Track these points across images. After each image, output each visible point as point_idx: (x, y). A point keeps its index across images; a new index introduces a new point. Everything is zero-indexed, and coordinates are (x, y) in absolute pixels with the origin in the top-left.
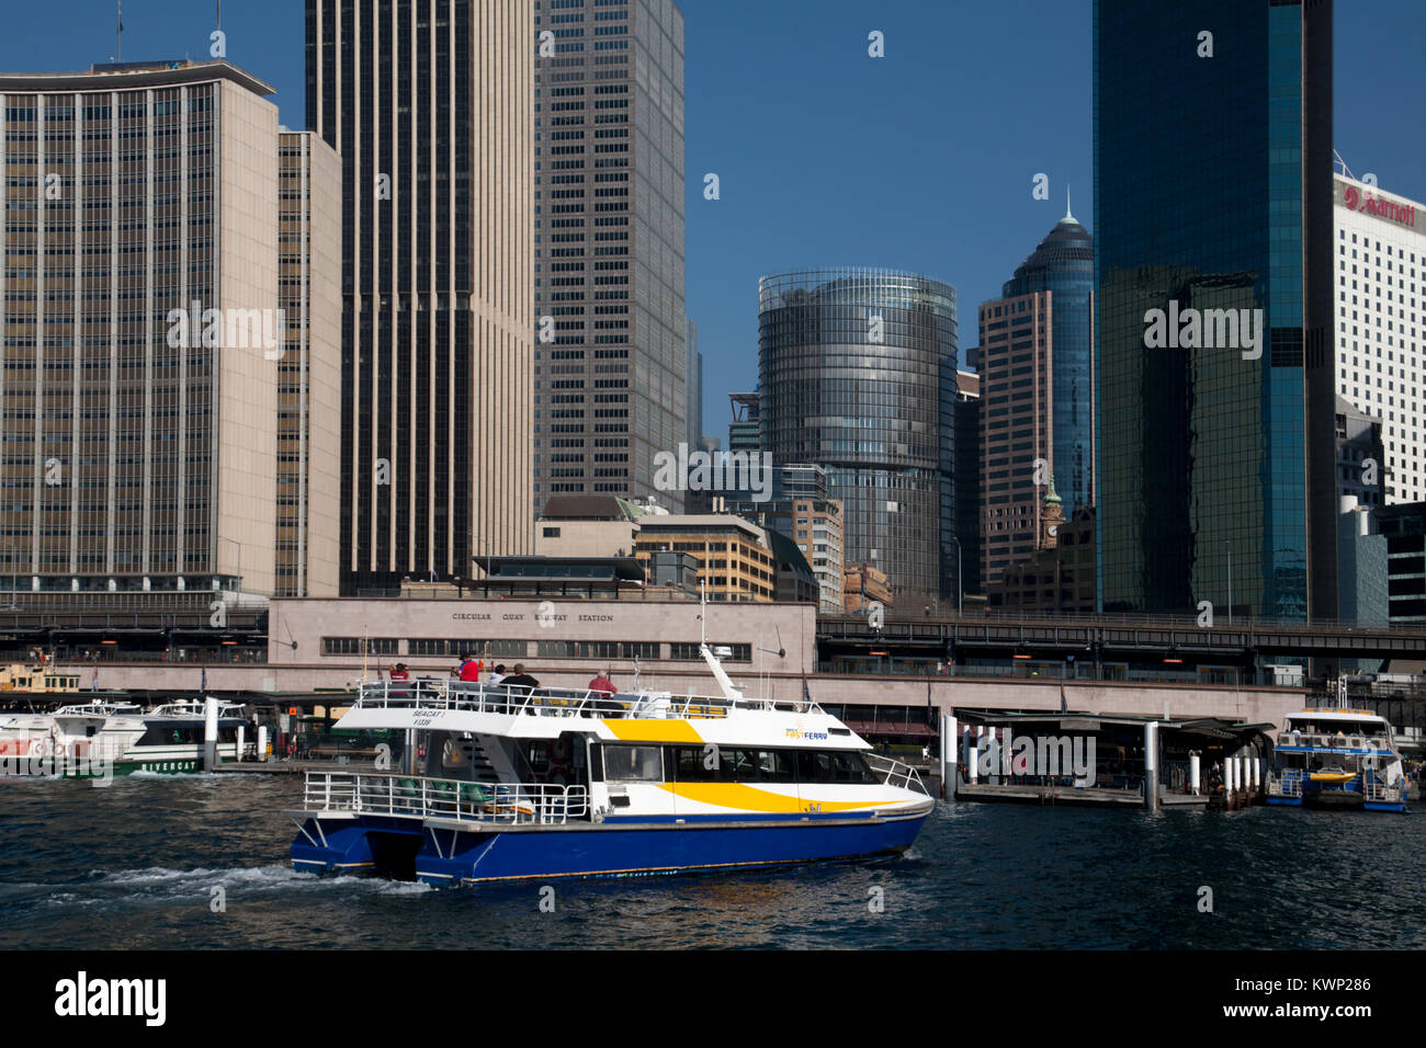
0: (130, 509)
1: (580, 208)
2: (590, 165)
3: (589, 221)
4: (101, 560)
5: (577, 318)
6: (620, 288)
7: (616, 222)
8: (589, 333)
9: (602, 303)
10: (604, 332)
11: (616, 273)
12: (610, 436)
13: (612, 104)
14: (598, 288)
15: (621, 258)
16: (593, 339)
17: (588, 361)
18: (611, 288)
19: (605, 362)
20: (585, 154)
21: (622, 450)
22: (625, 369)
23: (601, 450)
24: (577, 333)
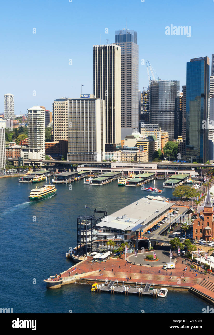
0: (87, 145)
1: (125, 81)
2: (126, 75)
3: (126, 83)
4: (84, 150)
5: (124, 98)
6: (130, 93)
7: (130, 83)
8: (126, 100)
9: (128, 95)
10: (128, 100)
11: (130, 91)
12: (129, 115)
13: (129, 66)
14: (127, 93)
15: (130, 89)
16: (126, 101)
17: (126, 104)
18: (129, 93)
19: (128, 104)
20: (125, 73)
21: (130, 117)
22: (131, 105)
23: (128, 117)
24: (124, 100)
